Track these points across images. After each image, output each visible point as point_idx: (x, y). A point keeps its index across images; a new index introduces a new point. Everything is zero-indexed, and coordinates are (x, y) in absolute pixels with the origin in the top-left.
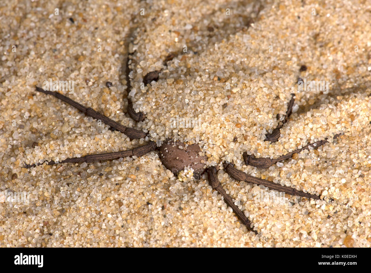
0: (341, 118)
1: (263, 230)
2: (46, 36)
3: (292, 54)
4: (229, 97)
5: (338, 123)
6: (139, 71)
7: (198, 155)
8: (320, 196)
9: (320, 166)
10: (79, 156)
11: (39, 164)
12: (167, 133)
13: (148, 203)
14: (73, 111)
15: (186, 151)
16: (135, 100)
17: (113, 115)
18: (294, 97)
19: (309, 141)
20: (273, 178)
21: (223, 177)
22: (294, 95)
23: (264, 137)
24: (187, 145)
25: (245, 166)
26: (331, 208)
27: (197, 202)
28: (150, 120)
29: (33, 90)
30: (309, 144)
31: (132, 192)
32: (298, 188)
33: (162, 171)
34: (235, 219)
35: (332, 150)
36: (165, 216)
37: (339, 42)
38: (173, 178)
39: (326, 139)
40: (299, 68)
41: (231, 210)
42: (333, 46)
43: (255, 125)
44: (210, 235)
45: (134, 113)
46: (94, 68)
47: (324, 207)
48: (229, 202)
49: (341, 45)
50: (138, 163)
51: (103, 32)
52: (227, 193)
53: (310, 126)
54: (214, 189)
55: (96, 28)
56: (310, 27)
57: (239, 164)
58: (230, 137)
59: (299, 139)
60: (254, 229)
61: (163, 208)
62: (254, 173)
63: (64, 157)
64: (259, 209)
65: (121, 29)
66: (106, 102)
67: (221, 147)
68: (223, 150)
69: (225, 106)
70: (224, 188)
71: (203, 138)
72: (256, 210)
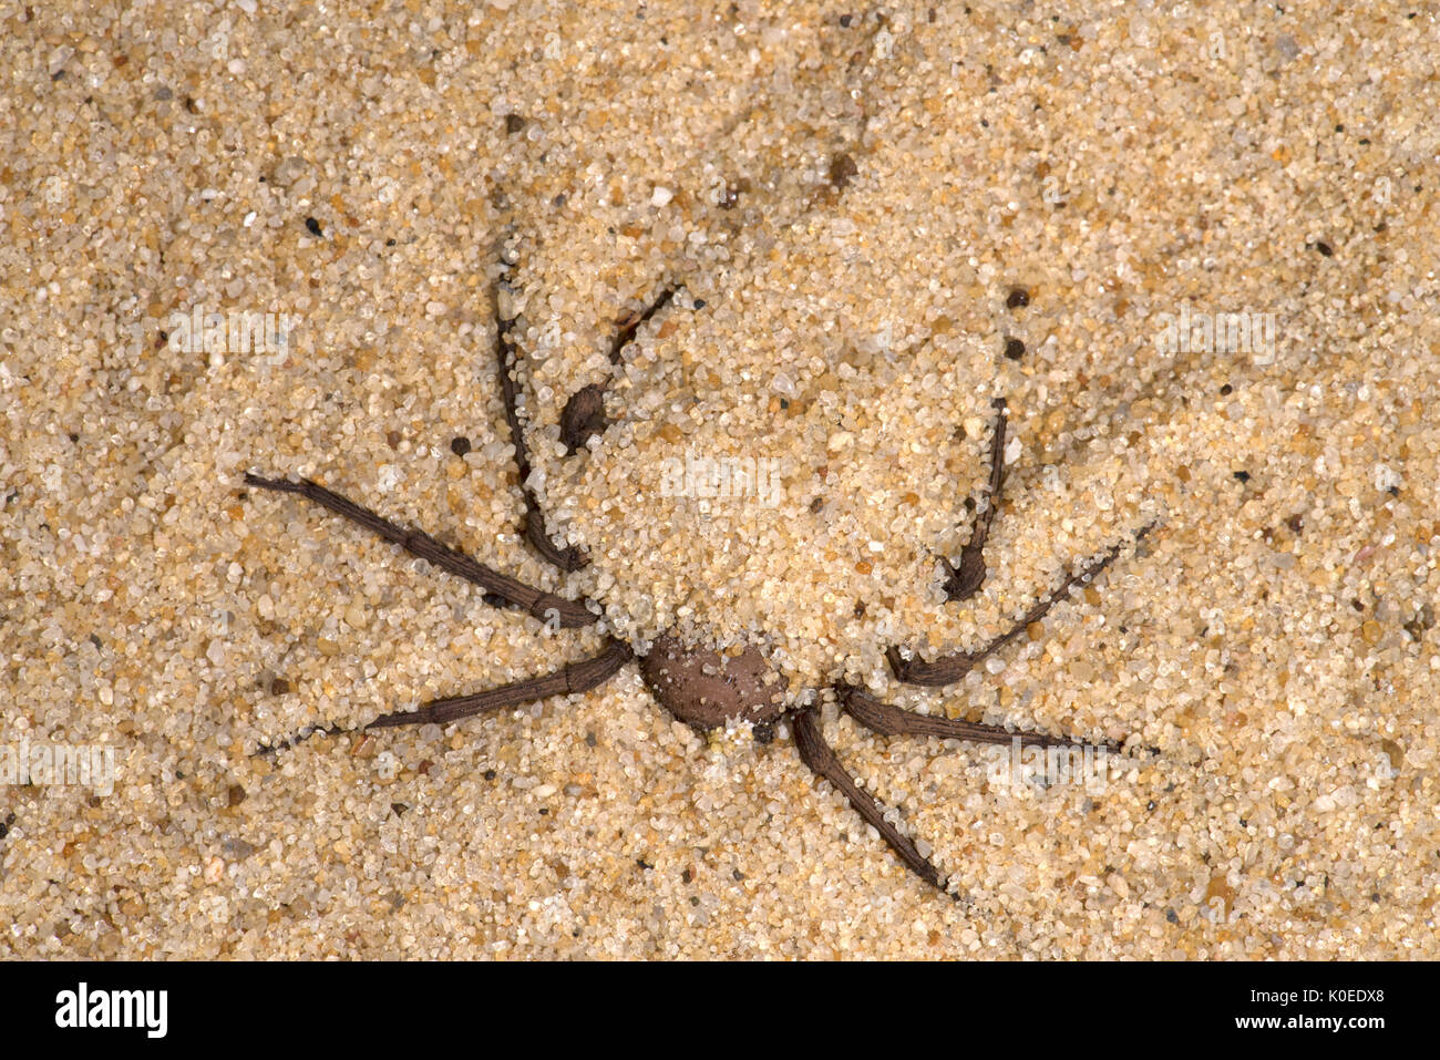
0: (1150, 482)
1: (973, 892)
2: (245, 291)
3: (980, 252)
4: (822, 471)
5: (1145, 495)
6: (544, 393)
7: (762, 683)
8: (1121, 744)
9: (1109, 650)
10: (412, 708)
11: (298, 739)
12: (661, 617)
13: (642, 864)
14: (365, 538)
15: (725, 678)
16: (549, 505)
17: (488, 548)
18: (1006, 411)
19: (1067, 568)
20: (981, 711)
21: (837, 731)
22: (1000, 403)
23: (942, 595)
24: (725, 659)
25: (896, 684)
26: (1155, 778)
27: (778, 846)
28: (601, 569)
29: (239, 483)
30: (1070, 579)
31: (589, 834)
32: (1057, 733)
33: (660, 726)
34: (890, 857)
35: (1137, 584)
36: (695, 901)
37: (1112, 192)
38: (694, 745)
39: (1116, 550)
40: (1003, 297)
41: (874, 834)
42: (1098, 205)
43: (912, 557)
44: (828, 938)
45: (554, 550)
46: (405, 390)
47: (1133, 777)
48: (864, 807)
49: (1119, 196)
50: (590, 719)
51: (410, 249)
52: (858, 782)
53: (1068, 525)
54: (821, 775)
55: (390, 243)
56: (1021, 144)
57: (878, 683)
58: (844, 607)
59: (1040, 575)
60: (950, 890)
61: (687, 876)
62: (925, 702)
63: (369, 716)
64: (958, 832)
65: (463, 230)
66: (459, 508)
67: (823, 641)
68: (830, 650)
69: (817, 505)
70: (847, 765)
71: (766, 626)
72: (949, 836)
